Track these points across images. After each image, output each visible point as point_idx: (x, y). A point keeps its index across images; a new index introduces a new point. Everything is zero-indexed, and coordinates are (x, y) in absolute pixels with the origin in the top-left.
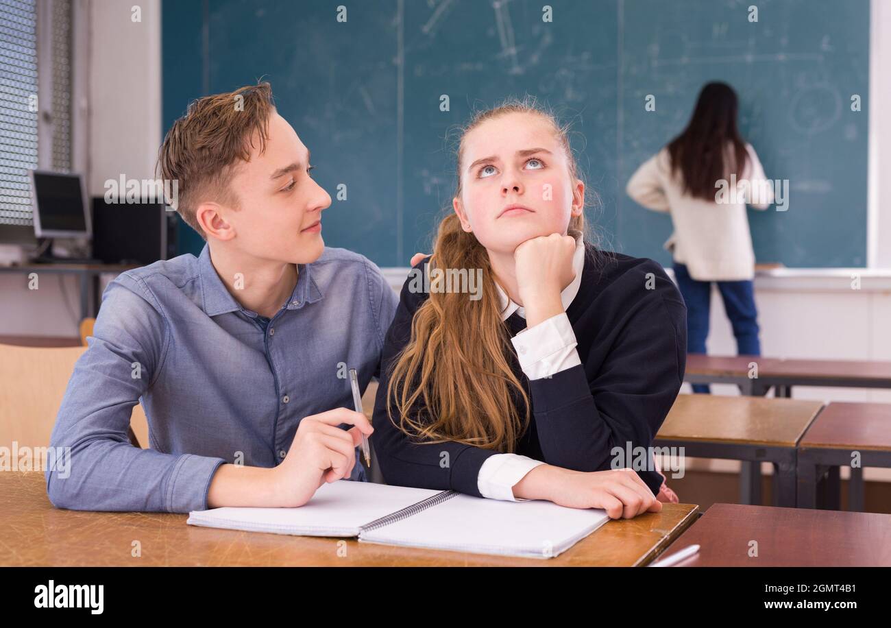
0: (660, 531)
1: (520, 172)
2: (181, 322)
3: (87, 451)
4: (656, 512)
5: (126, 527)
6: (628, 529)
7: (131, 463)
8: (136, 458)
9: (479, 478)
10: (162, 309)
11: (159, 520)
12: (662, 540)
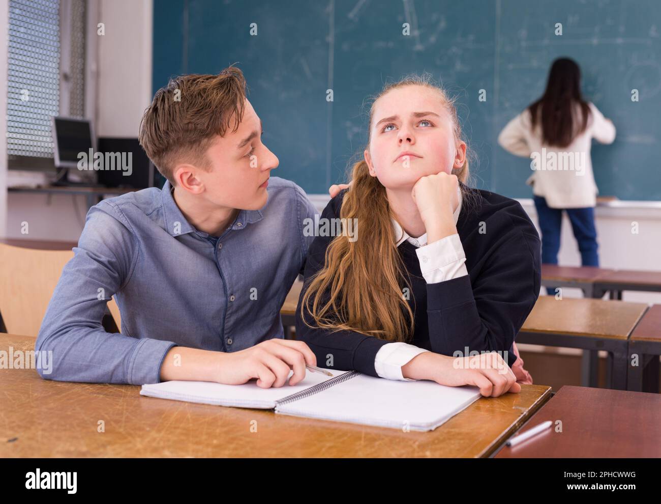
0: (520, 408)
1: (414, 129)
2: (148, 239)
3: (67, 335)
4: (516, 393)
5: (95, 395)
6: (495, 406)
7: (101, 345)
8: (105, 341)
9: (376, 360)
10: (134, 230)
11: (123, 390)
12: (522, 416)
